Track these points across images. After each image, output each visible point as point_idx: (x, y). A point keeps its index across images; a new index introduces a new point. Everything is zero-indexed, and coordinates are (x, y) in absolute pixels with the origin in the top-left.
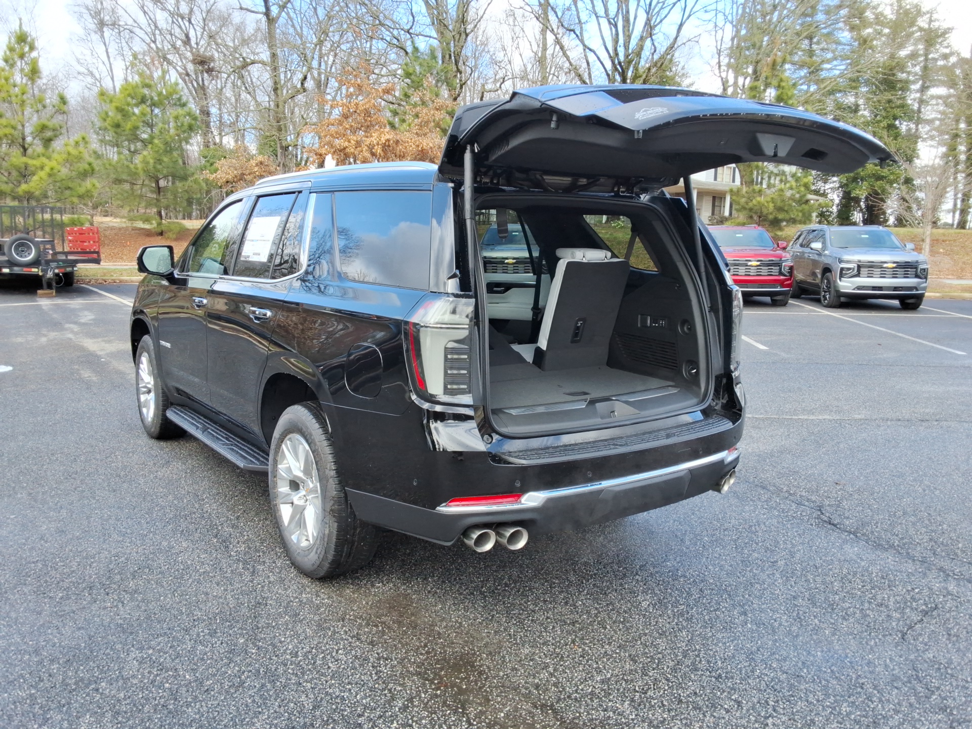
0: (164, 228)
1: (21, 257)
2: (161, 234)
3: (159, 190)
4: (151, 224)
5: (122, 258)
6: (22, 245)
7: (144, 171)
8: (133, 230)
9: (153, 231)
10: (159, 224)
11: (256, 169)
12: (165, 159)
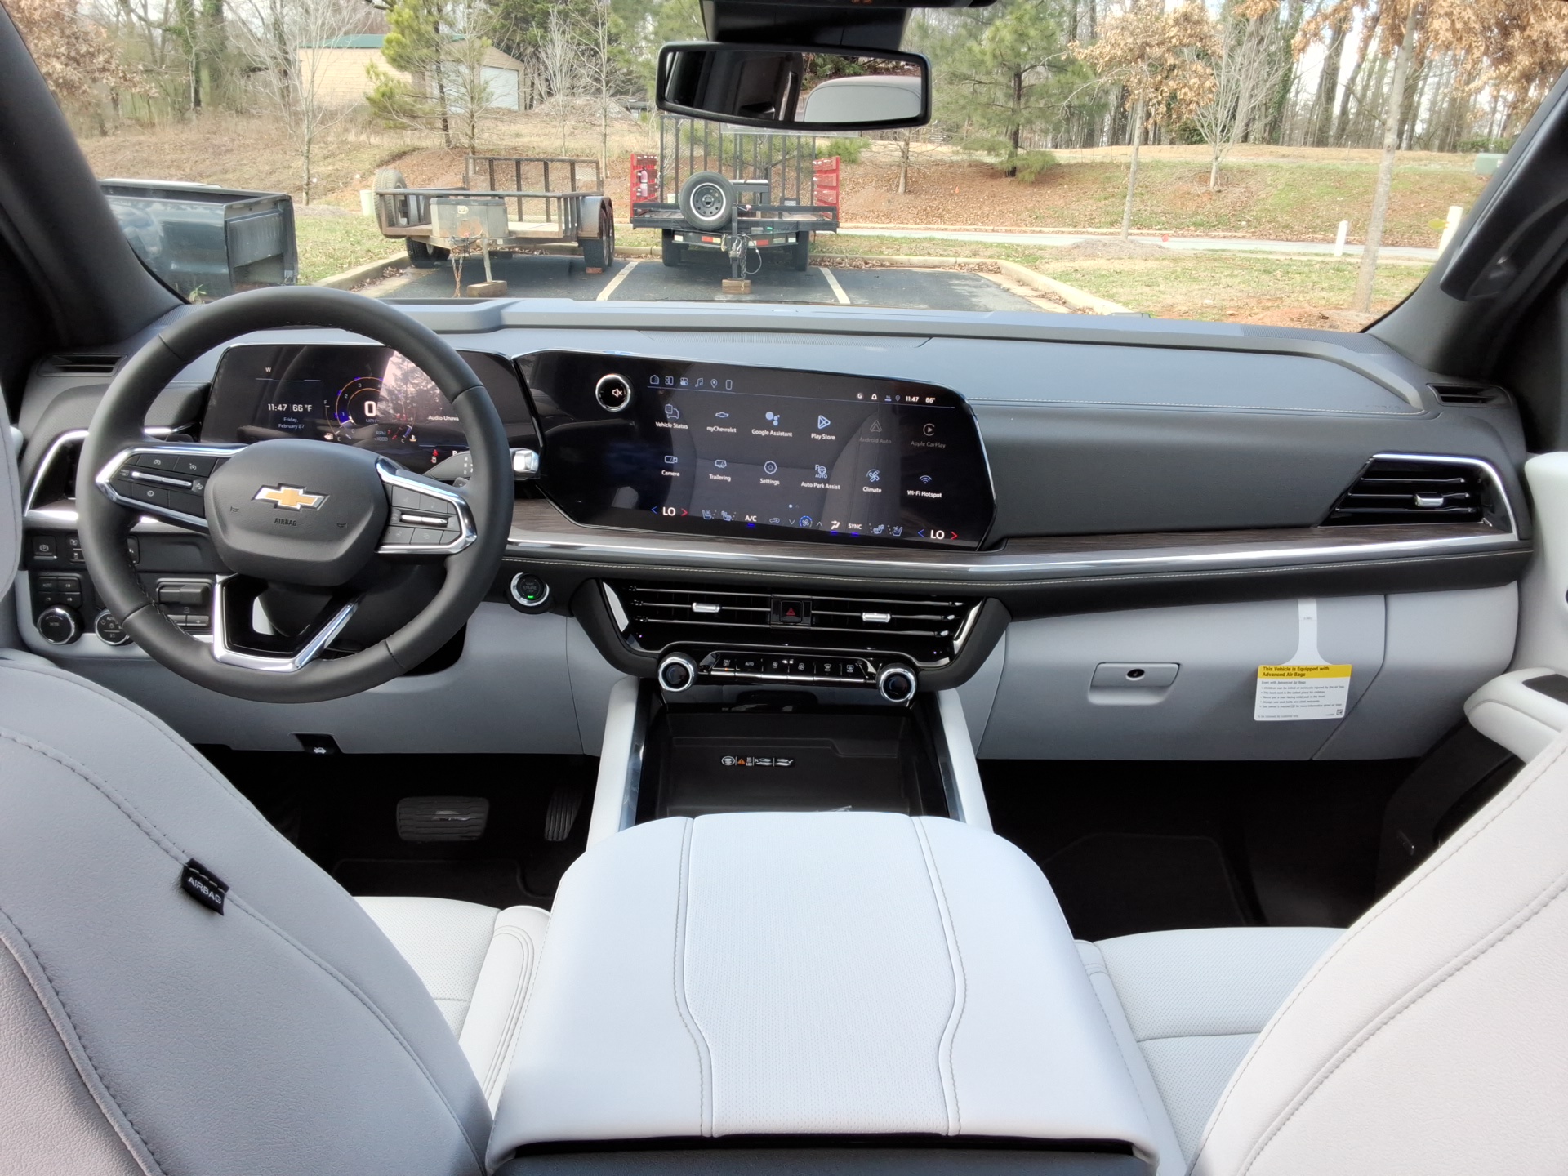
0: (1018, 164)
1: (704, 214)
2: (1013, 172)
3: (1019, 92)
4: (998, 155)
5: (941, 217)
6: (707, 191)
7: (995, 57)
8: (970, 166)
9: (1000, 167)
10: (1012, 155)
11: (1173, 31)
12: (1032, 32)
